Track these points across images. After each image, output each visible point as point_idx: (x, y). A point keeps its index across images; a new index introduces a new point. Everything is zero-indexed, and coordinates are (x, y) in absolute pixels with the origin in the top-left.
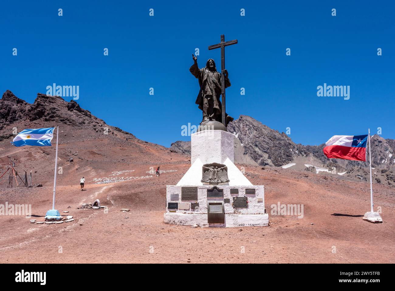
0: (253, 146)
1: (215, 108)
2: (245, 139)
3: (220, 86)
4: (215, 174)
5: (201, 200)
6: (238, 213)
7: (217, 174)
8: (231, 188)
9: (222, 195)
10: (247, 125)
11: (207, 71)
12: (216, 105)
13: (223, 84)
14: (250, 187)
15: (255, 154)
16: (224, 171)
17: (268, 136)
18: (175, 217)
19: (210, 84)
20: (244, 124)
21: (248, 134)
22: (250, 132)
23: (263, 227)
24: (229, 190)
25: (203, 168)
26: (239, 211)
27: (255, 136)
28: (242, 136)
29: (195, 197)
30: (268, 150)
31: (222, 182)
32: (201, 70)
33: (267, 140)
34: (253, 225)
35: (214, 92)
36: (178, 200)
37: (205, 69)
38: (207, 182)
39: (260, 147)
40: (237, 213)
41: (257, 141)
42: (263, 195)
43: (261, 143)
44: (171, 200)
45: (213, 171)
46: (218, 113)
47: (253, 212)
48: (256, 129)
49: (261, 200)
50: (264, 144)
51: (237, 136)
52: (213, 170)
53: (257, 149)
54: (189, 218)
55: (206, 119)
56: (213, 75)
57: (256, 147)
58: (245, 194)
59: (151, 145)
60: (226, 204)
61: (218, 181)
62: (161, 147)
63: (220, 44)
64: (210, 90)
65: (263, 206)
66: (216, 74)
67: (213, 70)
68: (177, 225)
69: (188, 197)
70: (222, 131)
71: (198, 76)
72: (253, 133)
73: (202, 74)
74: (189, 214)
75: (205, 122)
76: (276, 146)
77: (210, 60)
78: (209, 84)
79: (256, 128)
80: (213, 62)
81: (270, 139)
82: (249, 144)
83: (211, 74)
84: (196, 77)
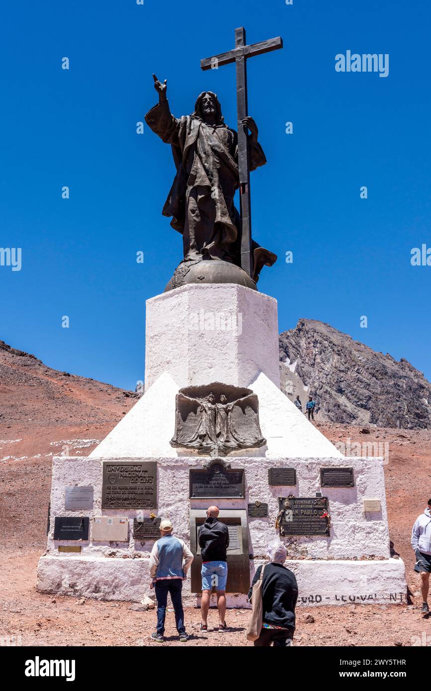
0: (333, 393)
1: (220, 223)
2: (313, 374)
3: (233, 163)
4: (219, 420)
5: (170, 508)
6: (298, 555)
7: (225, 420)
8: (270, 466)
9: (243, 493)
10: (316, 342)
11: (196, 123)
12: (223, 214)
13: (243, 158)
14: (336, 464)
15: (337, 412)
16: (249, 410)
17: (368, 369)
18: (78, 570)
19: (203, 156)
20: (309, 340)
21: (319, 363)
22: (323, 358)
23: (389, 606)
24: (264, 474)
25: (179, 398)
26: (300, 549)
27: (336, 368)
28: (306, 368)
29: (149, 499)
30: (370, 402)
31: (240, 447)
32: (178, 120)
33: (365, 376)
34: (353, 600)
35: (216, 179)
36: (90, 507)
37: (192, 119)
38: (193, 447)
39: (349, 394)
40: (292, 555)
41: (342, 379)
42: (382, 490)
43: (352, 384)
44: (67, 509)
45: (210, 409)
46: (228, 239)
47: (349, 550)
48: (338, 351)
49: (378, 509)
50: (358, 386)
51: (292, 368)
52: (210, 405)
53: (342, 400)
54: (125, 574)
55: (192, 254)
56: (215, 134)
57: (339, 394)
58: (318, 485)
59: (77, 380)
60: (256, 522)
61: (228, 444)
62: (102, 387)
63: (233, 52)
64: (203, 173)
65: (382, 528)
66: (222, 132)
67: (214, 119)
68: (82, 601)
69: (125, 496)
70: (240, 286)
71: (171, 138)
72: (331, 360)
73: (180, 130)
74: (125, 557)
75: (188, 263)
76: (388, 393)
77: (204, 95)
78: (201, 158)
79: (339, 348)
80: (213, 97)
81: (374, 376)
82: (322, 387)
83: (207, 130)
84: (165, 140)
